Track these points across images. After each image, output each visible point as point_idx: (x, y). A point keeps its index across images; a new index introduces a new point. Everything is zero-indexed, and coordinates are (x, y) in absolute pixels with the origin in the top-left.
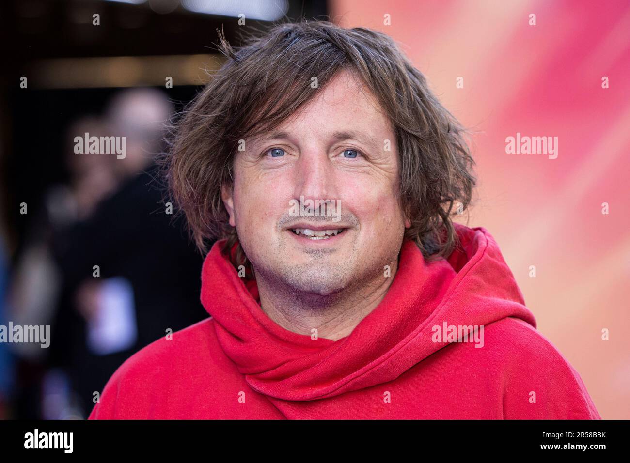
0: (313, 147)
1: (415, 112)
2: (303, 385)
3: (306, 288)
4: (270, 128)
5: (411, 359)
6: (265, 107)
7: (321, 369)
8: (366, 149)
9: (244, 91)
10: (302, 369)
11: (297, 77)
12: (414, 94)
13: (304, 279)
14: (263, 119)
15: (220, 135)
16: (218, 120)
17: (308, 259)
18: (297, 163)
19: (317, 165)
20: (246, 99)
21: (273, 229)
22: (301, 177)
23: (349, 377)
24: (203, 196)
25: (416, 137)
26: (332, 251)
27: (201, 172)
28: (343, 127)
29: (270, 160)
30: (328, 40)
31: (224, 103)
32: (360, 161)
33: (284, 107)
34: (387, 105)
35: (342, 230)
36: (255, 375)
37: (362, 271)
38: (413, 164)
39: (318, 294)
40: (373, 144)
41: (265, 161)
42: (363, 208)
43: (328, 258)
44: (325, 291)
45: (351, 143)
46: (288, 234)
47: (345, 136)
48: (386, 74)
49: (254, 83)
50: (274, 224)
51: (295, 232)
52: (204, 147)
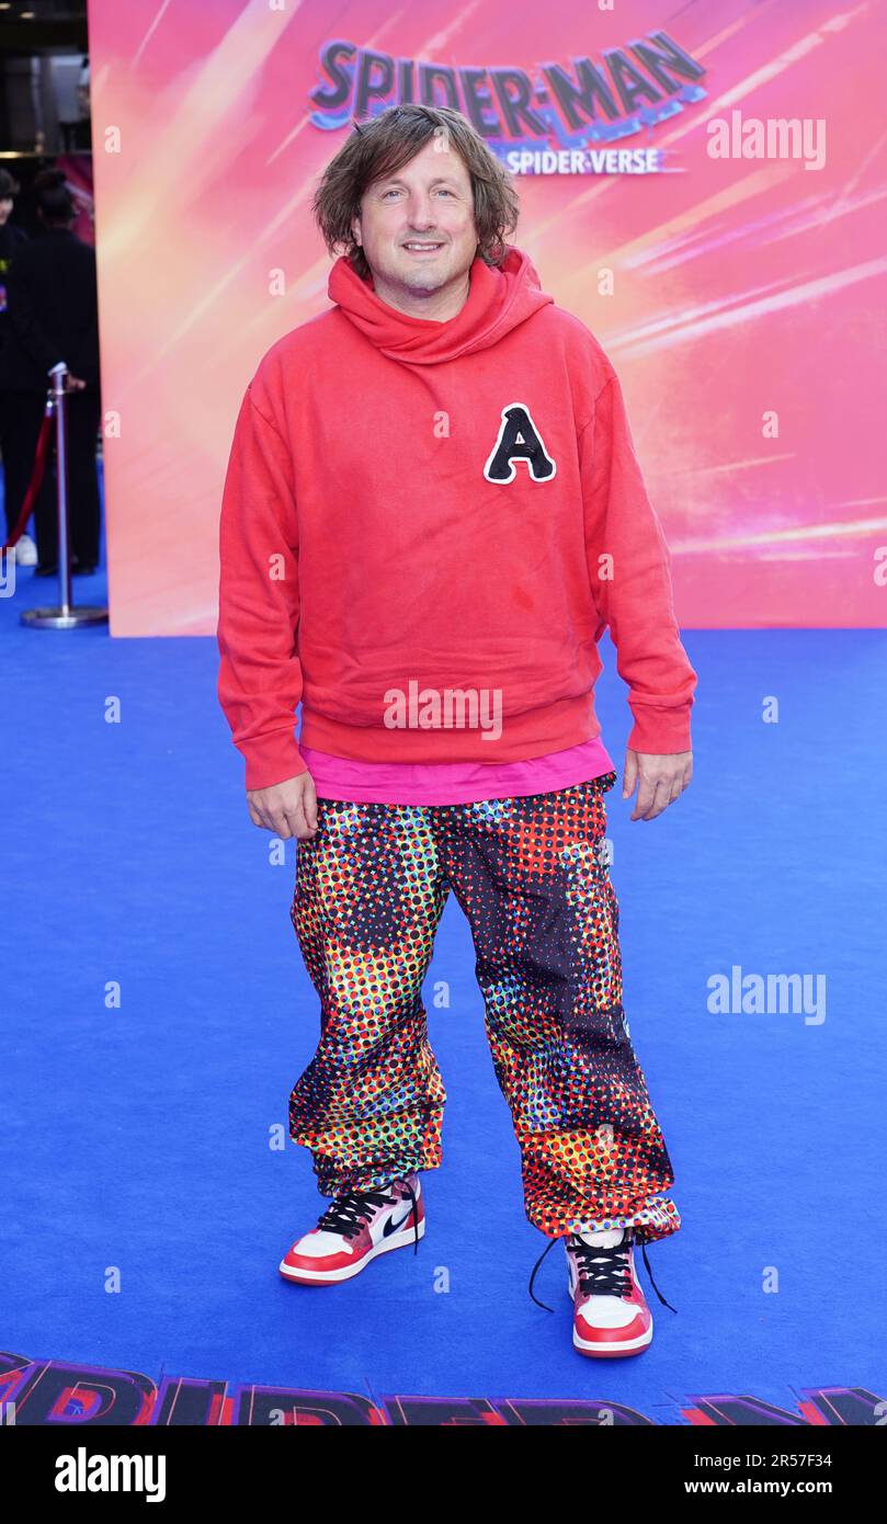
0: (420, 189)
1: (482, 163)
2: (431, 353)
3: (418, 286)
4: (388, 177)
5: (502, 333)
6: (385, 163)
7: (442, 342)
8: (453, 190)
9: (368, 153)
10: (429, 342)
11: (406, 141)
12: (481, 152)
13: (417, 279)
14: (383, 171)
15: (353, 182)
16: (350, 172)
17: (419, 266)
18: (408, 200)
19: (423, 202)
20: (370, 158)
21: (392, 246)
22: (412, 207)
23: (463, 346)
24: (338, 226)
25: (484, 181)
26: (435, 260)
27: (338, 210)
28: (439, 175)
29: (390, 199)
30: (424, 116)
31: (353, 161)
32: (450, 198)
33: (398, 162)
34: (466, 159)
35: (440, 245)
36: (390, 348)
37: (453, 273)
38: (483, 200)
39: (426, 290)
40: (458, 186)
41: (385, 200)
42: (454, 230)
43: (434, 265)
44: (431, 288)
45: (444, 186)
46: (403, 249)
47: (440, 181)
48: (464, 138)
49: (376, 146)
50: (393, 242)
51: (407, 248)
52: (340, 192)
